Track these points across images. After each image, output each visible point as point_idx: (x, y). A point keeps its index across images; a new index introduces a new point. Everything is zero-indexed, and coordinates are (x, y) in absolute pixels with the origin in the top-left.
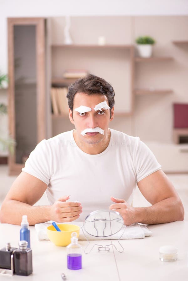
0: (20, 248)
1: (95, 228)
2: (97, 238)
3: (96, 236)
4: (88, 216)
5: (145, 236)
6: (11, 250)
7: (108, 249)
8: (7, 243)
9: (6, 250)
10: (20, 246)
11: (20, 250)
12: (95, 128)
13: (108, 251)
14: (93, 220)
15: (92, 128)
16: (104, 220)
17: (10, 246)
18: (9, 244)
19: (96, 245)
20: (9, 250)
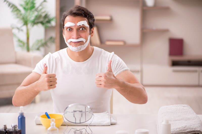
0: (12, 129)
1: (74, 117)
2: (75, 124)
3: (75, 122)
4: (67, 108)
5: (111, 124)
6: (7, 130)
7: (81, 132)
8: (4, 125)
9: (3, 130)
10: (12, 127)
11: (13, 130)
12: (78, 38)
13: (81, 133)
14: (73, 111)
15: (76, 39)
16: (81, 111)
17: (6, 127)
18: (5, 126)
19: (72, 129)
20: (5, 130)
